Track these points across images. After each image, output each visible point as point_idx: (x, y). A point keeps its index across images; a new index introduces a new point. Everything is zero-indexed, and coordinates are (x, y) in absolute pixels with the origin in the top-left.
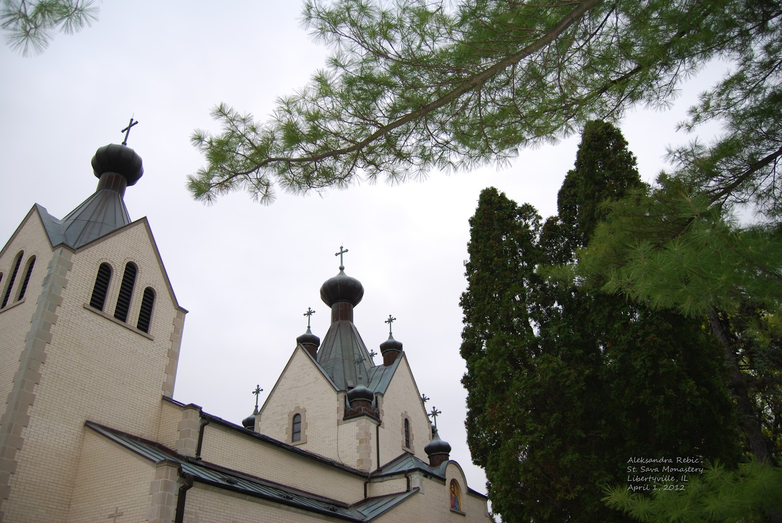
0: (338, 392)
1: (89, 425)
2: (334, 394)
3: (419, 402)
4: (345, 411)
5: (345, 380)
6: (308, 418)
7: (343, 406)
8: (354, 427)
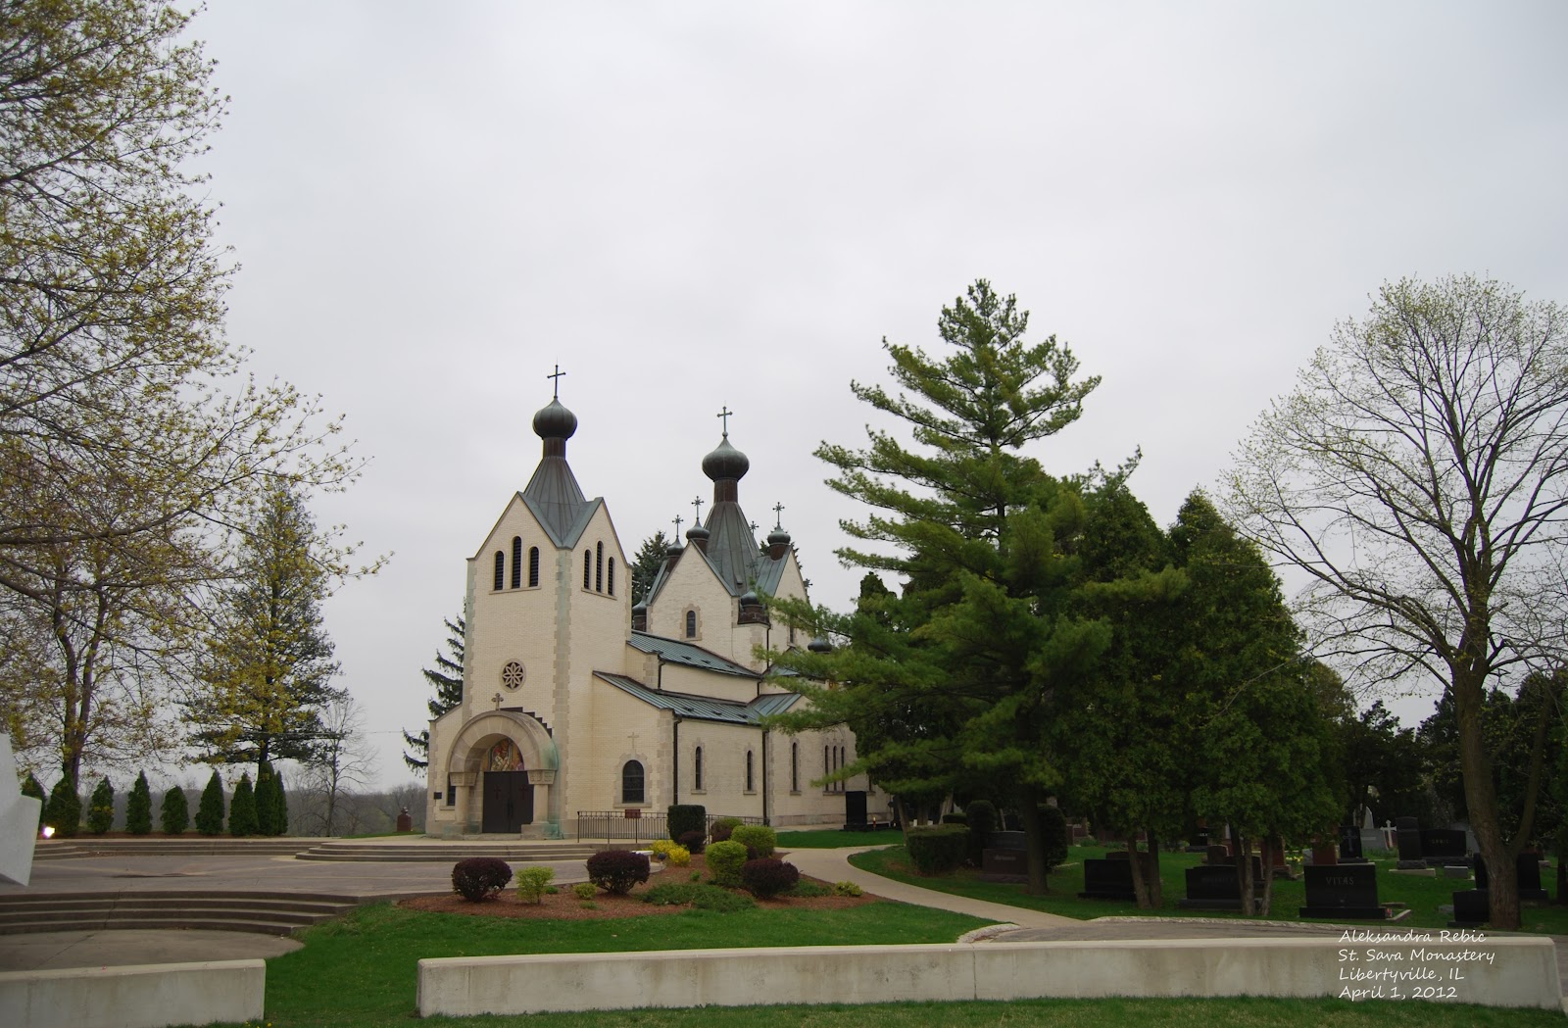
0: (733, 597)
1: (595, 673)
2: (729, 598)
3: (800, 587)
4: (739, 615)
5: (734, 576)
6: (702, 617)
7: (737, 610)
8: (746, 632)
